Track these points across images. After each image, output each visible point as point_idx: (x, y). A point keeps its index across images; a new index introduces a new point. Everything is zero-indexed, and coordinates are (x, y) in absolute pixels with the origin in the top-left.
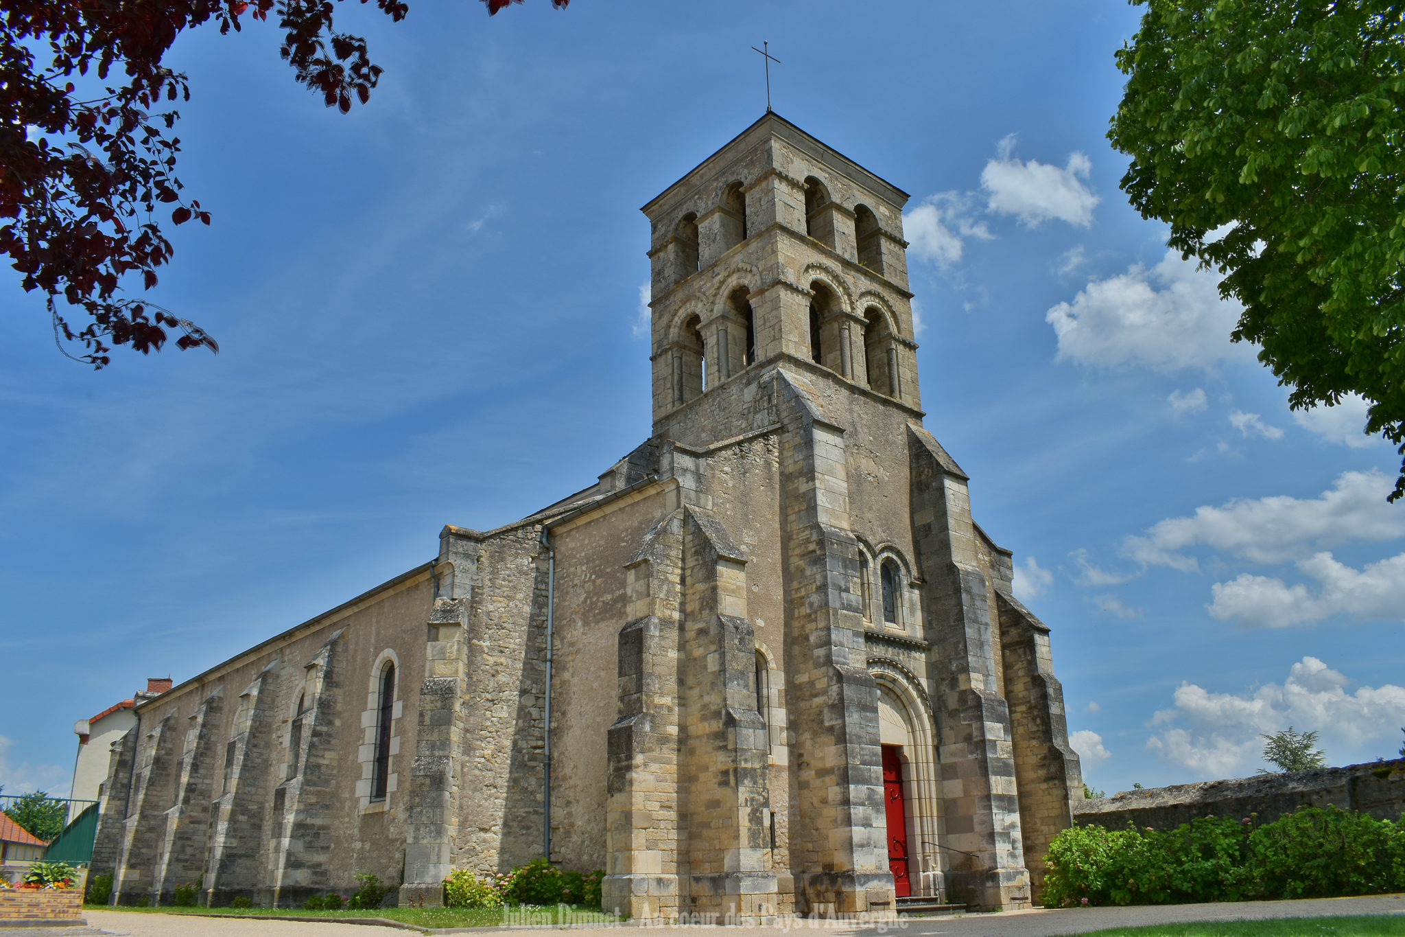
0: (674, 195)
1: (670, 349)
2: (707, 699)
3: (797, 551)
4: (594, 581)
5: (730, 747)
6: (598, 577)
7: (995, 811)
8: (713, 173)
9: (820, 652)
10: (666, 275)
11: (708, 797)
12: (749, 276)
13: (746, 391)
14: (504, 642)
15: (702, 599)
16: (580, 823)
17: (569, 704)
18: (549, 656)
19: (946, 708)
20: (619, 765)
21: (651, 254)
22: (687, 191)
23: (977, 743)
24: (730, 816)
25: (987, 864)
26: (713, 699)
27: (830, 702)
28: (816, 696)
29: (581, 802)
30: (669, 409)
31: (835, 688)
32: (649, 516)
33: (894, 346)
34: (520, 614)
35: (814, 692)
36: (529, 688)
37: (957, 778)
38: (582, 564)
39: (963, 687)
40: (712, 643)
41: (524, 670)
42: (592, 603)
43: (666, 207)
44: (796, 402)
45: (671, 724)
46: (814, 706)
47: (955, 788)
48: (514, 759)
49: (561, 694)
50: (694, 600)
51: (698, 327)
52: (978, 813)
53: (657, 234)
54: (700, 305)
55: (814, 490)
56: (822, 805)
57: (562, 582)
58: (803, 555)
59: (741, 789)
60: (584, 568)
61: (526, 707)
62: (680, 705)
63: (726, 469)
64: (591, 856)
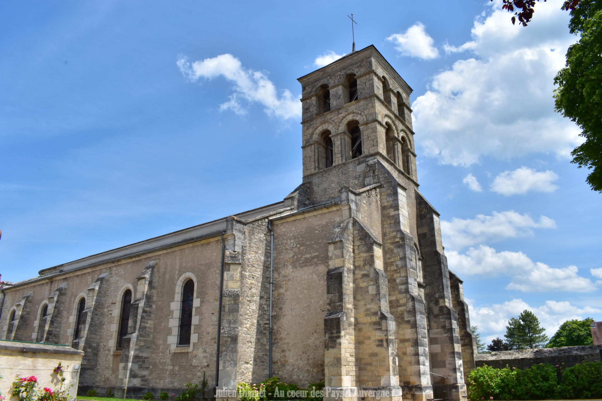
0: (316, 75)
1: (313, 144)
2: (369, 306)
3: (389, 241)
4: (299, 248)
5: (384, 328)
6: (301, 246)
7: (456, 359)
8: (338, 68)
9: (403, 287)
10: (311, 110)
11: (371, 351)
12: (359, 116)
13: (358, 167)
14: (254, 273)
15: (365, 260)
16: (291, 361)
17: (284, 304)
18: (271, 281)
19: (433, 313)
20: (332, 336)
21: (302, 100)
22: (323, 74)
23: (448, 329)
24: (385, 359)
25: (452, 382)
26: (373, 307)
27: (408, 310)
28: (400, 306)
29: (292, 351)
30: (313, 171)
31: (410, 304)
32: (333, 220)
33: (409, 154)
34: (260, 260)
35: (399, 305)
36: (263, 295)
37: (438, 344)
38: (291, 239)
39: (441, 304)
40: (371, 281)
41: (261, 287)
42: (297, 258)
43: (311, 80)
44: (388, 174)
45: (352, 317)
46: (399, 311)
47: (437, 348)
48: (258, 329)
49: (278, 299)
50: (360, 261)
51: (330, 136)
52: (448, 360)
53: (305, 92)
54: (331, 126)
55: (399, 215)
56: (403, 355)
57: (278, 247)
58: (392, 243)
59: (390, 348)
60: (292, 241)
61: (262, 305)
62: (355, 308)
63: (365, 202)
64: (299, 376)
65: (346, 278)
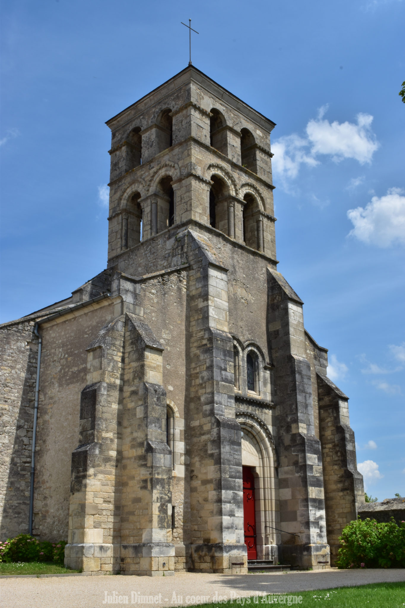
0: (128, 115)
1: (121, 213)
2: (135, 435)
3: (195, 344)
4: (67, 359)
5: (149, 464)
6: (69, 356)
7: (310, 508)
8: (153, 102)
9: (207, 408)
10: (120, 166)
11: (133, 496)
12: (173, 170)
13: (168, 242)
14: (8, 395)
15: (135, 372)
16: (52, 511)
17: (48, 435)
18: (36, 405)
19: (283, 444)
20: (79, 475)
21: (111, 152)
22: (135, 113)
23: (301, 466)
24: (148, 507)
25: (304, 541)
26: (139, 435)
27: (212, 439)
28: (203, 434)
29: (53, 498)
30: (119, 251)
31: (215, 430)
32: (103, 319)
33: (261, 219)
34: (19, 377)
35: (202, 432)
36: (23, 425)
37: (288, 487)
38: (59, 347)
39: (294, 431)
40: (140, 400)
41: (20, 413)
42: (65, 373)
43: (121, 123)
44: (198, 251)
45: (112, 450)
46: (202, 441)
47: (287, 494)
48: (11, 469)
49: (43, 429)
50: (130, 373)
51: (139, 200)
52: (300, 509)
53: (115, 140)
54: (141, 186)
55: (207, 306)
56: (204, 502)
57: (46, 358)
58: (199, 347)
59: (155, 491)
60: (61, 350)
61: (20, 437)
62: (118, 438)
63: (153, 291)
64: (59, 531)
65: (105, 397)
